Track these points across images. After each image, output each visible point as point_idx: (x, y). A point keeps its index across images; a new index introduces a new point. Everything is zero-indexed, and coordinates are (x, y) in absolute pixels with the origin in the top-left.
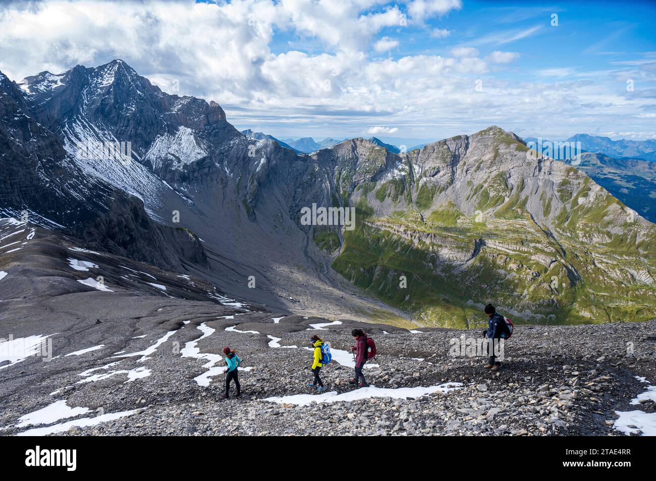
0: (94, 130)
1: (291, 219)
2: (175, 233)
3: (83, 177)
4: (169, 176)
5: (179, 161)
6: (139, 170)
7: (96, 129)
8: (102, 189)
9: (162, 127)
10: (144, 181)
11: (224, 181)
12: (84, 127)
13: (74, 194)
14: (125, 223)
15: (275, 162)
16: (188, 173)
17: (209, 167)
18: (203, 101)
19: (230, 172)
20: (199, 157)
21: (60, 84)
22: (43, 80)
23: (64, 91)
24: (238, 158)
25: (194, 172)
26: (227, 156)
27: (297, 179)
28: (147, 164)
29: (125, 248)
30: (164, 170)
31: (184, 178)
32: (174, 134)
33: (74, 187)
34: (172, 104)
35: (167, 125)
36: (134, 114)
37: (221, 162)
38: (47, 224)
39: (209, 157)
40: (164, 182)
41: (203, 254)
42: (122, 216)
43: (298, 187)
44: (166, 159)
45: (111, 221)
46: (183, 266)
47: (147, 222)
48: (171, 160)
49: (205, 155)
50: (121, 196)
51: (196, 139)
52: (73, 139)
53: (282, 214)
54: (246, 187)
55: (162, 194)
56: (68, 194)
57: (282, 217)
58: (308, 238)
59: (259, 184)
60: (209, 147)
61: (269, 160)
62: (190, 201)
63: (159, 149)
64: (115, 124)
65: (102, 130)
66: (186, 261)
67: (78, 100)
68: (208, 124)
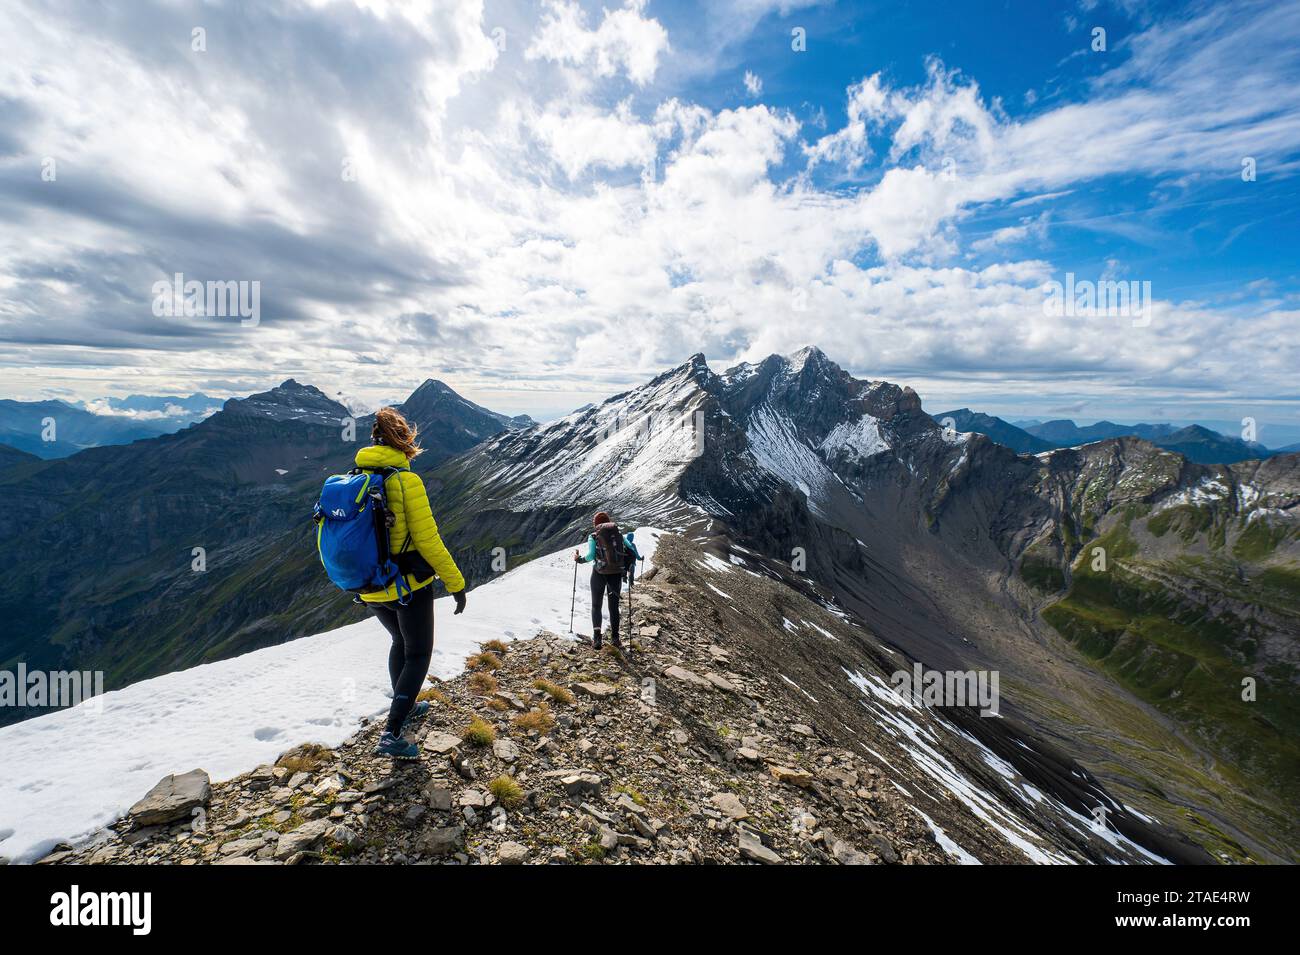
0: (776, 416)
1: (991, 538)
2: (834, 532)
3: (756, 469)
4: (841, 468)
5: (856, 453)
6: (812, 460)
7: (778, 416)
8: (770, 480)
9: (843, 416)
10: (815, 472)
11: (906, 480)
12: (768, 413)
13: (746, 484)
14: (783, 517)
15: (980, 462)
16: (863, 467)
17: (890, 462)
18: (897, 386)
19: (915, 471)
20: (880, 450)
21: (754, 373)
22: (741, 371)
23: (757, 379)
24: (928, 455)
25: (870, 466)
26: (914, 451)
27: (1010, 487)
28: (821, 453)
29: (780, 541)
30: (838, 462)
31: (857, 472)
32: (855, 423)
33: (747, 478)
34: (859, 390)
35: (850, 413)
36: (817, 401)
37: (906, 457)
38: (721, 510)
39: (892, 451)
40: (835, 475)
41: (860, 561)
42: (783, 510)
43: (1010, 498)
44: (842, 450)
45: (772, 513)
46: (835, 570)
47: (806, 517)
48: (848, 451)
49: (887, 448)
50: (787, 490)
51: (880, 429)
52: (756, 425)
53: (978, 530)
54: (933, 490)
55: (831, 487)
56: (741, 484)
57: (977, 534)
58: (1012, 567)
59: (952, 488)
60: (894, 439)
61: (971, 459)
62: (860, 499)
63: (838, 437)
64: (797, 411)
65: (784, 416)
66: (840, 565)
67: (768, 387)
68: (898, 412)
